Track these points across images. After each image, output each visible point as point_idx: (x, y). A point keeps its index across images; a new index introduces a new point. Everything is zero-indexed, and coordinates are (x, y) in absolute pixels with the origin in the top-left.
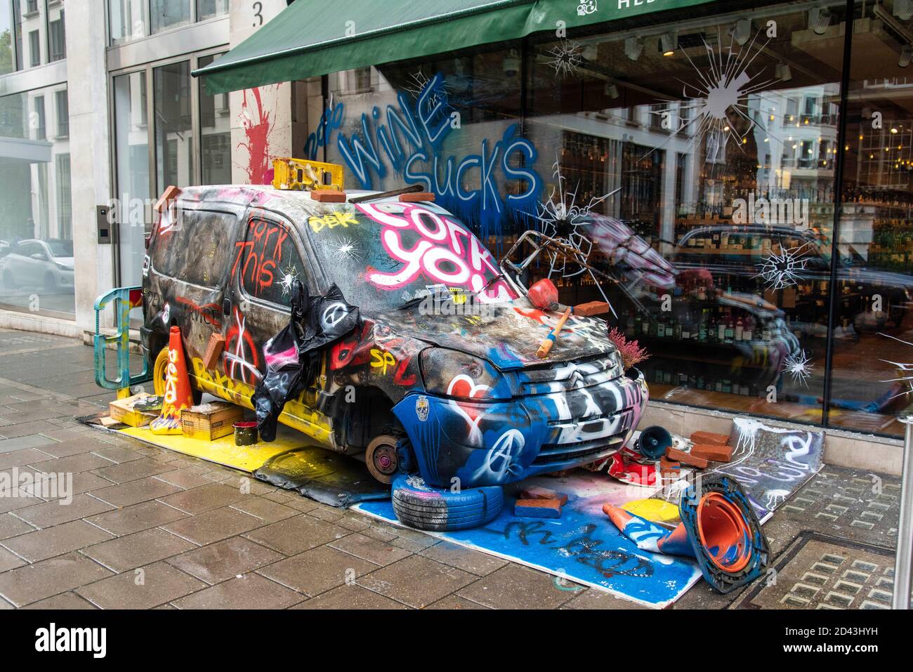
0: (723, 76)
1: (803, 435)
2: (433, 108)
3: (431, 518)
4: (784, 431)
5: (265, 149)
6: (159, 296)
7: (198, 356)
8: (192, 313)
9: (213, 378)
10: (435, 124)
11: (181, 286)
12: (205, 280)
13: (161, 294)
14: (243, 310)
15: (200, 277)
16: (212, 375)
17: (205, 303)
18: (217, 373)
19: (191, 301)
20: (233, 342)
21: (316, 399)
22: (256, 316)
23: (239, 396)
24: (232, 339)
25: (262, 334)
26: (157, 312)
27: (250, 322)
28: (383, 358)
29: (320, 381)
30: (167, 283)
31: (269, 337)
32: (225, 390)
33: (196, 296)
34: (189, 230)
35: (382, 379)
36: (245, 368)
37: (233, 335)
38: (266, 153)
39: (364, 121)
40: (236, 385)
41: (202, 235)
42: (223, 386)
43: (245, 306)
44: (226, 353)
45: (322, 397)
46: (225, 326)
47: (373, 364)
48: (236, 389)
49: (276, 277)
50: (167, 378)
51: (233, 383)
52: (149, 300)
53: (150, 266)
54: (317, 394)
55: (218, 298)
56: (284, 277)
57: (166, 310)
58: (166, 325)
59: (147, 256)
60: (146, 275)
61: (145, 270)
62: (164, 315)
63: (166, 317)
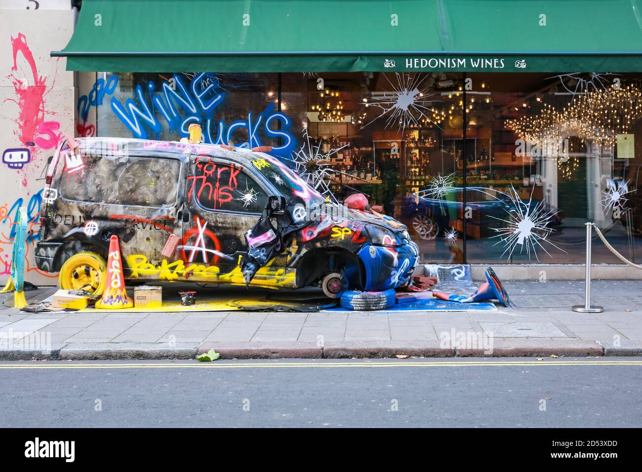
0: (406, 89)
1: (460, 268)
2: (206, 87)
3: (379, 304)
4: (451, 267)
5: (41, 105)
6: (73, 217)
7: (141, 253)
8: (136, 225)
9: (156, 266)
10: (207, 98)
11: (116, 208)
12: (147, 202)
13: (81, 215)
14: (206, 217)
15: (140, 201)
16: (155, 264)
17: (155, 216)
18: (165, 262)
19: (135, 217)
20: (192, 238)
21: (288, 260)
22: (221, 220)
23: (191, 273)
24: (190, 237)
25: (225, 230)
26: (71, 229)
27: (213, 224)
28: (342, 232)
29: (291, 249)
30: (92, 206)
31: (234, 231)
32: (172, 272)
33: (140, 213)
34: (116, 170)
35: (342, 242)
36: (208, 253)
37: (192, 234)
38: (41, 108)
39: (139, 91)
40: (188, 266)
41: (135, 173)
42: (170, 270)
43: (207, 215)
44: (184, 246)
45: (294, 257)
46: (181, 229)
47: (333, 236)
48: (188, 269)
49: (236, 196)
50: (111, 271)
51: (184, 266)
52: (56, 221)
53: (58, 196)
54: (289, 257)
55: (172, 212)
56: (243, 196)
57: (90, 225)
58: (92, 236)
59: (51, 189)
60: (52, 203)
61: (49, 199)
62: (86, 230)
63: (92, 231)
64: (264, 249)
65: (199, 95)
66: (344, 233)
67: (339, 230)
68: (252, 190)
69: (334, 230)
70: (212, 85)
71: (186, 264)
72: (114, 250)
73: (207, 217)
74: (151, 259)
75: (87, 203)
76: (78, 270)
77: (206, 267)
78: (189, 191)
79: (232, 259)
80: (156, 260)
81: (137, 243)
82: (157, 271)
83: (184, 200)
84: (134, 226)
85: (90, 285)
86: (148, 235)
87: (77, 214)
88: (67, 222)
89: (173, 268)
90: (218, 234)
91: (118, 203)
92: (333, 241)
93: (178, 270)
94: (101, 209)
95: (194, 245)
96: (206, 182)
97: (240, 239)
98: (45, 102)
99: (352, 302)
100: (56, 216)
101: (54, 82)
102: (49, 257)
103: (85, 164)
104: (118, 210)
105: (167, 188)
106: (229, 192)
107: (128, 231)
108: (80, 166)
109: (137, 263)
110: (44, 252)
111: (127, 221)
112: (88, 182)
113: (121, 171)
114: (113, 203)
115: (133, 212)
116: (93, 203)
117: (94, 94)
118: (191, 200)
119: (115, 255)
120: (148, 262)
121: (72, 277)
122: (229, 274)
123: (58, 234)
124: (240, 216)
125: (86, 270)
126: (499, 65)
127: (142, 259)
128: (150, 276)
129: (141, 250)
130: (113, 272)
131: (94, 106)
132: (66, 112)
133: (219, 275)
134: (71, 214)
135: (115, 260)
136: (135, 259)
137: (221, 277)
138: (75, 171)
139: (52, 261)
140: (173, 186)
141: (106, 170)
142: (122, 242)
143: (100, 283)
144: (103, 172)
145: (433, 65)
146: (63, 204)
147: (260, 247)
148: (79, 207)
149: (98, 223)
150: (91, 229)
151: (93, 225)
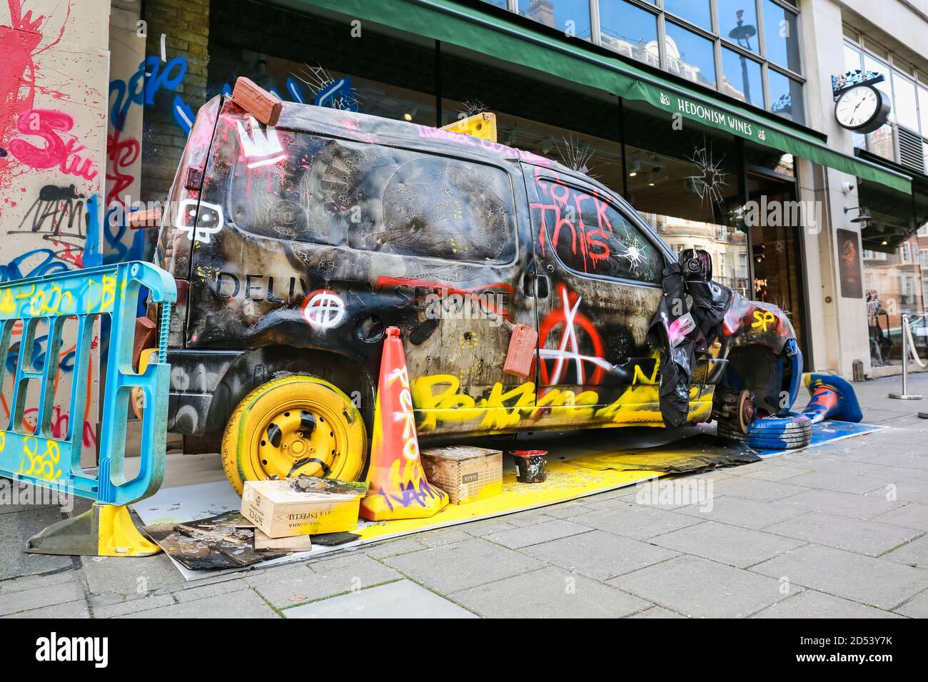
5: (27, 72)
6: (271, 280)
7: (449, 369)
9: (478, 400)
11: (387, 261)
12: (455, 251)
13: (297, 275)
14: (578, 288)
15: (438, 247)
16: (476, 396)
17: (480, 283)
18: (498, 387)
19: (435, 283)
20: (555, 332)
21: (710, 369)
22: (603, 294)
23: (546, 411)
24: (552, 330)
25: (609, 316)
26: (266, 313)
27: (590, 302)
28: (763, 318)
29: (711, 350)
30: (325, 254)
31: (623, 317)
32: (511, 411)
35: (763, 336)
36: (585, 363)
37: (555, 324)
38: (27, 79)
40: (544, 395)
42: (505, 406)
43: (581, 283)
44: (541, 351)
45: (719, 365)
46: (532, 314)
47: (754, 325)
48: (542, 402)
49: (614, 251)
50: (398, 416)
51: (535, 395)
52: (221, 291)
53: (225, 224)
54: (710, 363)
55: (511, 275)
56: (626, 249)
57: (322, 303)
58: (330, 331)
59: (203, 204)
60: (207, 240)
61: (199, 230)
62: (311, 315)
63: (327, 316)
64: (683, 349)
66: (765, 320)
67: (760, 315)
68: (636, 240)
69: (756, 315)
71: (539, 391)
72: (396, 364)
73: (580, 287)
74: (468, 384)
75: (307, 246)
76: (282, 423)
77: (576, 394)
78: (539, 233)
79: (623, 373)
80: (480, 385)
81: (441, 345)
82: (478, 411)
83: (535, 250)
86: (468, 327)
87: (283, 272)
88: (253, 292)
89: (510, 403)
90: (598, 323)
91: (387, 250)
92: (753, 334)
93: (522, 405)
94: (348, 262)
95: (558, 348)
96: (561, 219)
97: (632, 334)
98: (38, 68)
100: (220, 277)
101: (63, 30)
102: (200, 391)
103: (288, 150)
104: (394, 266)
105: (491, 224)
106: (603, 240)
107: (423, 318)
109: (433, 395)
110: (187, 378)
111: (418, 292)
112: (302, 196)
113: (386, 177)
114: (375, 250)
115: (427, 271)
116: (324, 248)
118: (546, 252)
119: (404, 375)
120: (461, 391)
121: (263, 443)
122: (615, 405)
123: (228, 326)
124: (633, 287)
125: (304, 423)
126: (748, 131)
127: (448, 385)
128: (462, 424)
129: (450, 364)
130: (404, 421)
131: (140, 103)
132: (90, 99)
133: (596, 408)
134: (265, 274)
135: (405, 388)
136: (432, 386)
137: (600, 412)
138: (265, 167)
139: (210, 402)
140: (501, 222)
141: (348, 172)
142: (410, 346)
143: (342, 453)
144: (339, 174)
145: (701, 115)
146: (242, 245)
147: (680, 346)
148: (290, 256)
149: (342, 298)
150: (323, 312)
151: (329, 303)
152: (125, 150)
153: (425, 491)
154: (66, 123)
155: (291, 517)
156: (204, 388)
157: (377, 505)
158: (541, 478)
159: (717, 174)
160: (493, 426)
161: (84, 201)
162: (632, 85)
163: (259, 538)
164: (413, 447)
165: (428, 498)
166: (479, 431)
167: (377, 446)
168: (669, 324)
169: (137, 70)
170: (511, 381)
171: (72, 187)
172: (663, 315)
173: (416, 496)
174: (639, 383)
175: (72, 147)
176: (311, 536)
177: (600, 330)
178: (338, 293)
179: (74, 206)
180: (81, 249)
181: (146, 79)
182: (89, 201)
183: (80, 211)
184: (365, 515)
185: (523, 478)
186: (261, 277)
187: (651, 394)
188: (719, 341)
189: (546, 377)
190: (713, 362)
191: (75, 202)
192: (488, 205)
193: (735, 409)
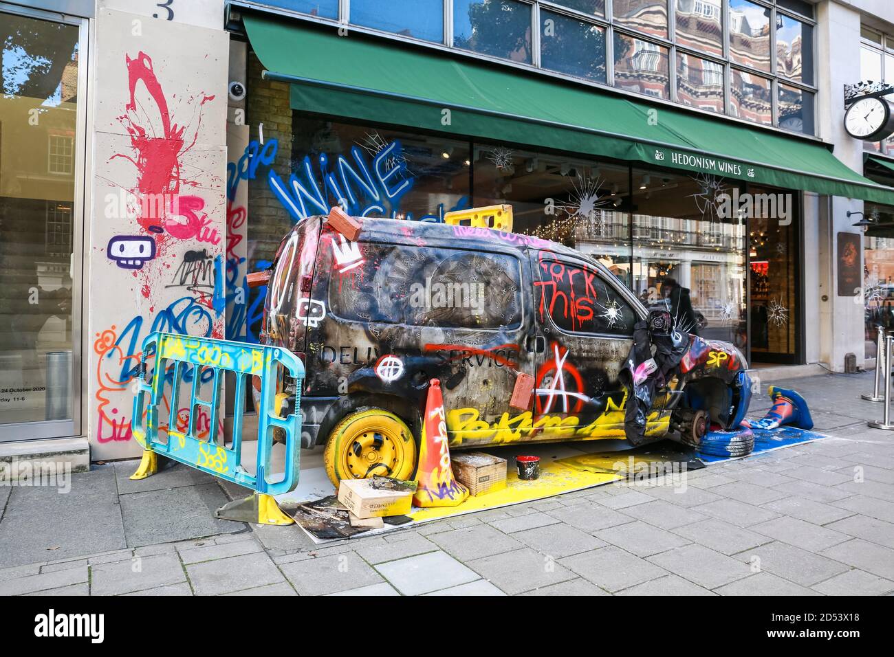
0: (587, 194)
2: (391, 169)
5: (175, 169)
6: (356, 349)
7: (472, 404)
8: (468, 360)
9: (491, 424)
10: (393, 183)
11: (431, 333)
12: (478, 322)
13: (372, 346)
15: (467, 320)
16: (490, 421)
17: (494, 345)
18: (506, 416)
19: (464, 347)
20: (548, 377)
21: (668, 399)
22: (586, 347)
23: (540, 430)
25: (590, 362)
26: (353, 372)
27: (575, 354)
28: (717, 357)
29: (670, 384)
30: (390, 330)
31: (601, 363)
32: (514, 431)
33: (472, 340)
34: (422, 269)
35: (717, 369)
36: (569, 397)
37: (548, 370)
38: (175, 175)
39: (307, 164)
40: (539, 420)
41: (453, 275)
42: (511, 428)
43: (569, 340)
44: (537, 390)
45: (676, 395)
46: (532, 365)
47: (709, 362)
48: (537, 425)
49: (597, 312)
50: (437, 440)
51: (532, 420)
52: (325, 358)
53: (327, 314)
54: (668, 394)
55: (518, 337)
56: (606, 310)
57: (388, 364)
58: (394, 382)
59: (312, 301)
60: (315, 325)
61: (311, 319)
62: (382, 372)
63: (391, 372)
64: (646, 386)
65: (383, 178)
66: (719, 358)
67: (714, 354)
68: (615, 302)
69: (711, 354)
70: (399, 167)
71: (535, 417)
72: (437, 405)
73: (568, 343)
74: (485, 414)
75: (379, 325)
76: (362, 441)
77: (562, 419)
78: (539, 304)
79: (599, 403)
80: (493, 414)
81: (468, 389)
82: (492, 431)
83: (536, 318)
84: (464, 363)
85: (381, 465)
86: (485, 376)
87: (363, 344)
88: (344, 358)
89: (514, 426)
90: (581, 368)
91: (431, 325)
92: (708, 369)
93: (522, 427)
94: (406, 335)
95: (551, 387)
96: (557, 291)
97: (607, 375)
98: (181, 166)
99: (728, 447)
100: (324, 349)
101: (196, 135)
102: (312, 423)
103: (365, 257)
104: (436, 336)
105: (504, 300)
106: (589, 305)
107: (455, 371)
108: (356, 261)
109: (461, 422)
110: (304, 415)
111: (452, 354)
112: (375, 289)
113: (432, 272)
114: (423, 325)
115: (458, 339)
116: (390, 326)
117: (246, 162)
118: (544, 318)
119: (442, 412)
120: (480, 419)
121: (350, 454)
122: (592, 426)
123: (329, 382)
124: (609, 340)
125: (376, 441)
126: (737, 171)
127: (471, 415)
128: (480, 440)
129: (473, 401)
130: (441, 442)
131: (246, 179)
132: (215, 184)
133: (577, 428)
134: (352, 346)
135: (442, 420)
136: (460, 416)
137: (580, 431)
138: (350, 270)
139: (318, 430)
140: (512, 297)
141: (405, 269)
142: (446, 390)
143: (400, 460)
144: (400, 272)
145: (693, 163)
146: (338, 327)
147: (642, 385)
148: (368, 333)
149: (402, 360)
150: (389, 369)
151: (393, 364)
152: (236, 216)
153: (454, 488)
154: (199, 204)
155: (371, 506)
156: (315, 421)
157: (423, 497)
158: (534, 477)
159: (719, 189)
160: (502, 442)
161: (212, 260)
162: (631, 147)
163: (352, 518)
164: (446, 459)
165: (456, 493)
166: (492, 444)
167: (423, 458)
168: (635, 369)
169: (243, 153)
170: (515, 412)
171: (205, 250)
172: (631, 362)
173: (448, 492)
174: (610, 410)
175: (204, 221)
176: (383, 518)
177: (582, 374)
178: (399, 357)
179: (206, 264)
180: (211, 295)
181: (250, 159)
182: (216, 260)
183: (210, 268)
184: (416, 504)
185: (522, 476)
186: (349, 347)
187: (619, 417)
188: (677, 378)
189: (540, 408)
190: (671, 393)
191: (206, 261)
192: (503, 285)
193: (690, 426)
